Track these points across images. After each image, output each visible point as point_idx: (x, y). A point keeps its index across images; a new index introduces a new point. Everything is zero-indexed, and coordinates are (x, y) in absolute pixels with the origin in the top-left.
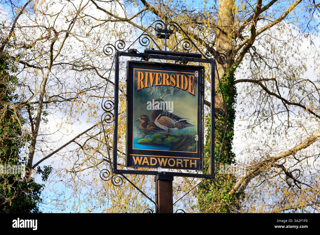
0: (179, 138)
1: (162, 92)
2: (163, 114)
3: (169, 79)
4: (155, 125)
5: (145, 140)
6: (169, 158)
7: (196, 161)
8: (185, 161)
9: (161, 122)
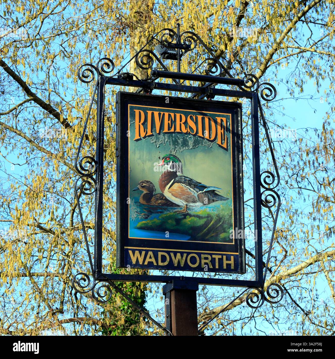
0: (205, 220)
1: (175, 143)
2: (177, 179)
3: (186, 123)
4: (164, 198)
5: (148, 222)
6: (188, 254)
7: (232, 257)
8: (215, 258)
9: (174, 193)
